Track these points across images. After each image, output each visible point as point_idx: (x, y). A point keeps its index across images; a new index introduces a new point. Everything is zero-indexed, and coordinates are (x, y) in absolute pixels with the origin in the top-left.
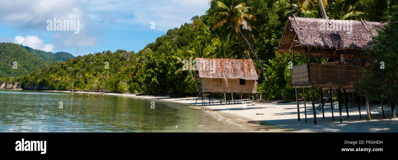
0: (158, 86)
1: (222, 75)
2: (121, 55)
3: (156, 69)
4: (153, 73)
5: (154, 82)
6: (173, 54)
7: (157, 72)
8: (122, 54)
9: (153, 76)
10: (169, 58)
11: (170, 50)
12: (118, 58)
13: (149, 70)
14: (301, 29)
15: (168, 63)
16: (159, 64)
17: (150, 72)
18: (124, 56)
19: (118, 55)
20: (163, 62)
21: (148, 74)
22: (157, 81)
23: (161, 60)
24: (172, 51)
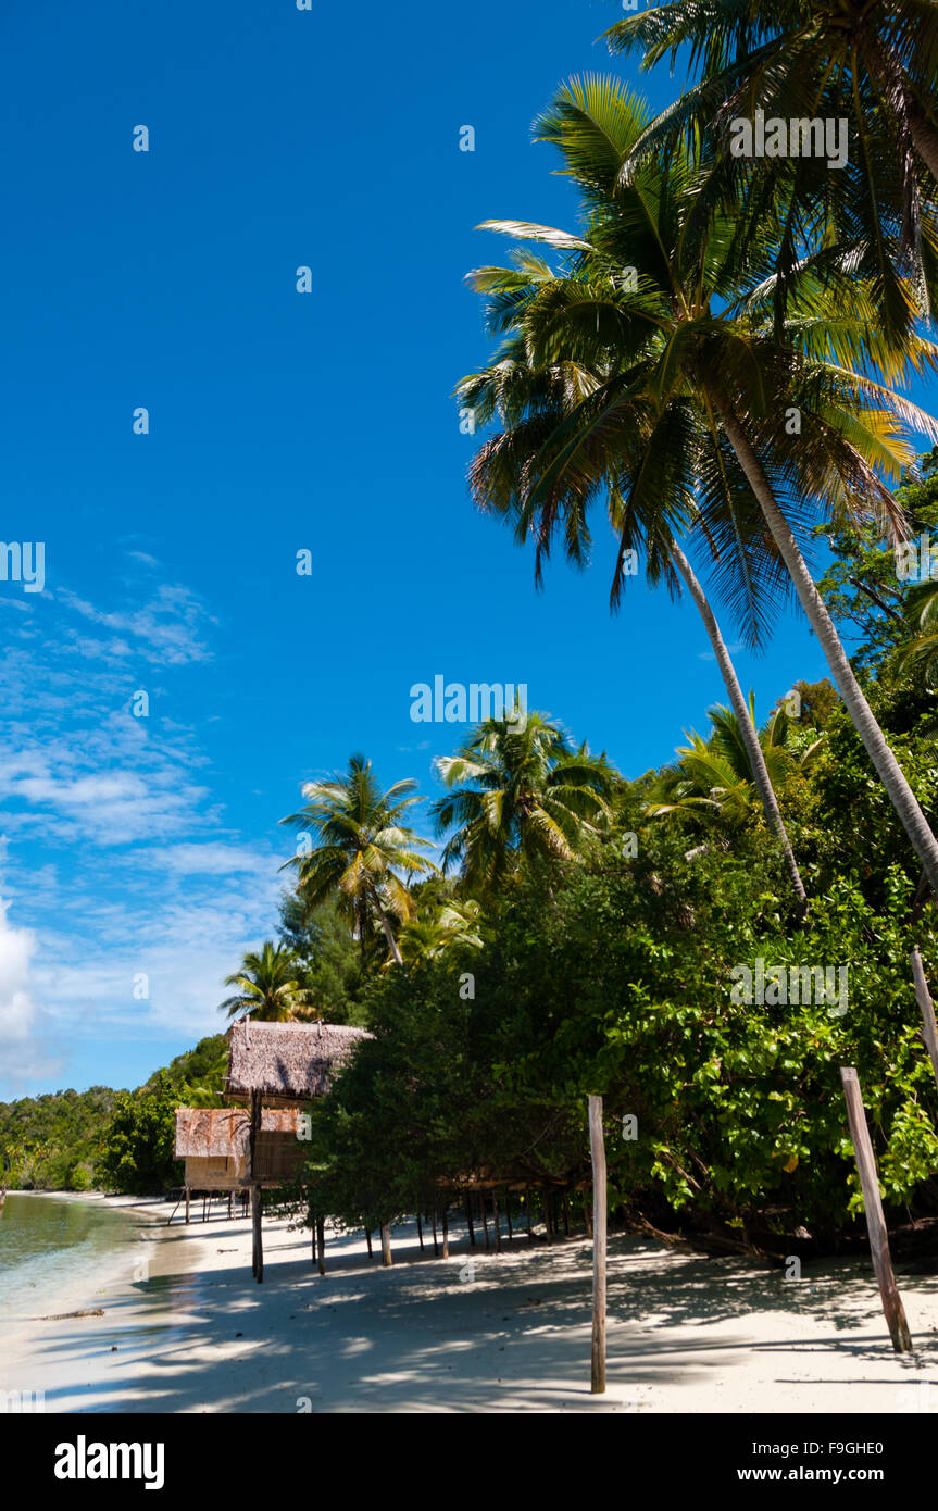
0: (136, 1173)
1: (230, 1149)
2: (97, 1099)
3: (135, 1133)
4: (125, 1144)
5: (127, 1163)
6: (173, 1097)
7: (138, 1140)
8: (99, 1097)
9: (124, 1152)
10: (164, 1107)
11: (169, 1087)
12: (89, 1107)
13: (117, 1137)
14: (248, 1049)
15: (161, 1118)
16: (144, 1121)
17: (118, 1142)
18: (103, 1102)
19: (91, 1100)
20: (150, 1117)
21: (113, 1146)
22: (132, 1162)
23: (146, 1112)
24: (174, 1090)
